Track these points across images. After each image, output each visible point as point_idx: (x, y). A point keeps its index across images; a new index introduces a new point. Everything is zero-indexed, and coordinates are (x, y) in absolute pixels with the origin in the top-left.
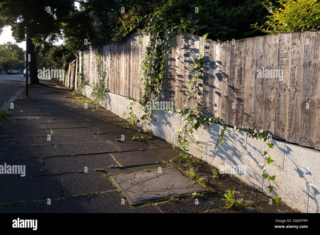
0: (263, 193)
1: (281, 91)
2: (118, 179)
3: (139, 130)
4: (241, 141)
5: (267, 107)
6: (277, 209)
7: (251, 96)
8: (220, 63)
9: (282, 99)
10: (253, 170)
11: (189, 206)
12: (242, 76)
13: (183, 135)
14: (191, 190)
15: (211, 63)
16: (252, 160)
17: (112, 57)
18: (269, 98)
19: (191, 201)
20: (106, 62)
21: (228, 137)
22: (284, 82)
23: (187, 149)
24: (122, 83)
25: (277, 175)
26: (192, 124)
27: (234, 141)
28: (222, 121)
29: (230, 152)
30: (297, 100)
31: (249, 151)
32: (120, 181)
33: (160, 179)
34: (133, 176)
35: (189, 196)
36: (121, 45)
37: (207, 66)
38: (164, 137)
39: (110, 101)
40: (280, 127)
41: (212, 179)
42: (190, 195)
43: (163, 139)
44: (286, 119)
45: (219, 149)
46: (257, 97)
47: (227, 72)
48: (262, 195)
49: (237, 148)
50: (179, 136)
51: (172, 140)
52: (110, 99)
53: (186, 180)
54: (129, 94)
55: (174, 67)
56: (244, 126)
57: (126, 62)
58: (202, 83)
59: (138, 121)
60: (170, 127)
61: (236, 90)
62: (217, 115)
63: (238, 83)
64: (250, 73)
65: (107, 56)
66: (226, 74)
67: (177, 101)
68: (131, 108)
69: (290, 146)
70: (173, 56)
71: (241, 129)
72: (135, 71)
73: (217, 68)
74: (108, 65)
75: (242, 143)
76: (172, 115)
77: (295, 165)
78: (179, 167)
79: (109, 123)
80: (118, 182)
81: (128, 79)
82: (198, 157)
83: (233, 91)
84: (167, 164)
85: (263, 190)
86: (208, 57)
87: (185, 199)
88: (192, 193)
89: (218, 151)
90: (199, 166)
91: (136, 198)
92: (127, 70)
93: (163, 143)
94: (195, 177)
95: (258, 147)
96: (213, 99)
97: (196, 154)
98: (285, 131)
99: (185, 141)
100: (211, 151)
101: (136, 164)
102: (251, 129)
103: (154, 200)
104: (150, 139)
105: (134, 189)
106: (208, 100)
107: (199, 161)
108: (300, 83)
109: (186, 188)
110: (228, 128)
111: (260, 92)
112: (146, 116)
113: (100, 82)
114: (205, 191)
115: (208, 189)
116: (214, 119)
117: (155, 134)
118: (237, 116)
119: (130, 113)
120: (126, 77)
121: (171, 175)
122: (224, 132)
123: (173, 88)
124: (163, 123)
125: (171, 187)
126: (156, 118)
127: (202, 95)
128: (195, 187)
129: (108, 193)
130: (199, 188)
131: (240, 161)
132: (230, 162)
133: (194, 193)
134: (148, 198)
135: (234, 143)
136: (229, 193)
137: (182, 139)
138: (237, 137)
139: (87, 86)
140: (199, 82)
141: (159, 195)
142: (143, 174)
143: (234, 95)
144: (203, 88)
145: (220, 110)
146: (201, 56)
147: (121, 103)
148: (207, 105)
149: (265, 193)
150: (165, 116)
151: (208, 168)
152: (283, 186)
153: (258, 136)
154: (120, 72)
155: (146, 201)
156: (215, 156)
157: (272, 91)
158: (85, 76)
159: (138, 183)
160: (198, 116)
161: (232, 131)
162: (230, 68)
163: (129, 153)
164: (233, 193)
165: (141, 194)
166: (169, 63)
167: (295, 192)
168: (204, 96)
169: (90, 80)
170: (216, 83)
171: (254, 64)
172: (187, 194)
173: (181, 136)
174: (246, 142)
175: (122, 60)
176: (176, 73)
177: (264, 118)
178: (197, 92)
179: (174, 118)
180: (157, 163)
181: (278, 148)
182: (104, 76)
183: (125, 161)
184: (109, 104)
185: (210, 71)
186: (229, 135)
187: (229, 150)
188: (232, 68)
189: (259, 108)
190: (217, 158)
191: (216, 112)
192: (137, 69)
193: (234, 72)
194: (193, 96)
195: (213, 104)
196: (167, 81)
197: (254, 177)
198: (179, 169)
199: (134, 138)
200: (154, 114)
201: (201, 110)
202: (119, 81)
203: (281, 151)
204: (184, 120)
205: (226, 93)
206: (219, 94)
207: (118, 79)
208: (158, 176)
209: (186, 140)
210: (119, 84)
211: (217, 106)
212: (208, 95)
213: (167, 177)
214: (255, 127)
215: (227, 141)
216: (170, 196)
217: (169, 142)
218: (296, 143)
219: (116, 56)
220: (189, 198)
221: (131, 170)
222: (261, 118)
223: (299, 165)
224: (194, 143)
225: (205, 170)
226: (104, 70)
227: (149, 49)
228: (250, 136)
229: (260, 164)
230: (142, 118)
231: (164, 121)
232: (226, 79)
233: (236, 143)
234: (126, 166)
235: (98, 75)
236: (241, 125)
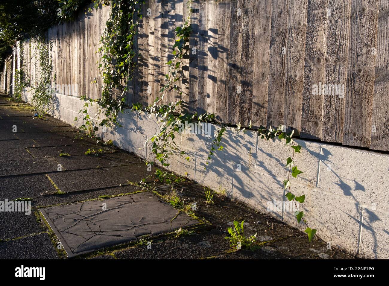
0: (284, 223)
1: (313, 62)
2: (51, 214)
3: (98, 142)
4: (249, 145)
5: (289, 90)
6: (310, 247)
7: (263, 76)
8: (215, 31)
9: (314, 75)
10: (267, 189)
11: (170, 253)
12: (249, 47)
13: (160, 143)
14: (174, 225)
15: (202, 33)
16: (267, 174)
17: (59, 43)
18: (293, 76)
19: (174, 244)
20: (53, 52)
21: (227, 142)
22: (318, 48)
23: (166, 162)
24: (74, 79)
25: (306, 194)
26: (173, 124)
27: (237, 147)
28: (218, 119)
29: (230, 164)
30: (339, 74)
31: (261, 160)
32: (53, 217)
33: (123, 209)
34: (79, 207)
35: (171, 235)
36: (72, 25)
37: (196, 38)
38: (133, 149)
39: (58, 106)
40: (311, 119)
41: (204, 206)
42: (171, 233)
43: (132, 152)
44: (320, 105)
45: (214, 161)
46: (273, 77)
47: (226, 44)
48: (283, 226)
49: (242, 157)
50: (155, 144)
51: (145, 153)
52: (59, 103)
53: (166, 209)
54: (84, 93)
55: (146, 46)
56: (253, 122)
57: (80, 49)
58: (188, 65)
59: (96, 129)
60: (142, 133)
61: (240, 70)
62: (210, 111)
63: (244, 58)
64: (262, 40)
65: (54, 43)
66: (225, 46)
67: (151, 96)
68: (86, 112)
69: (328, 147)
70: (144, 31)
71: (247, 128)
72: (91, 60)
73: (210, 40)
74: (55, 55)
75: (251, 149)
76: (144, 116)
77: (337, 178)
78: (154, 191)
79: (54, 134)
80: (51, 218)
81: (82, 72)
82: (183, 175)
83: (235, 71)
84: (136, 187)
85: (283, 219)
86: (197, 25)
87: (164, 240)
88: (176, 229)
89: (213, 164)
90: (185, 187)
91: (78, 244)
92: (80, 60)
93: (132, 157)
94: (179, 204)
95: (275, 153)
96: (205, 87)
97: (179, 170)
98: (319, 125)
99: (164, 151)
100: (202, 164)
101: (87, 189)
102: (265, 126)
103: (110, 246)
104: (113, 154)
105: (78, 229)
106: (196, 89)
107: (184, 180)
108: (344, 46)
109: (166, 221)
110: (227, 128)
111: (277, 67)
112: (106, 120)
113: (45, 81)
114: (196, 226)
115: (201, 222)
116: (207, 117)
117: (120, 145)
118: (242, 108)
119: (85, 119)
120: (80, 69)
121: (141, 202)
122: (222, 134)
123: (145, 77)
124: (132, 129)
125: (141, 222)
126: (122, 123)
127: (188, 83)
128: (179, 220)
129: (30, 238)
130: (186, 221)
131: (246, 176)
132: (231, 178)
133: (178, 229)
134: (100, 243)
135: (237, 150)
136: (236, 226)
137: (159, 148)
138: (242, 141)
139: (28, 87)
140: (183, 64)
141: (119, 236)
142: (95, 203)
143: (236, 77)
144: (189, 72)
145: (215, 103)
146: (185, 25)
147: (73, 106)
148: (195, 97)
149: (287, 223)
150: (134, 119)
151: (198, 189)
152: (316, 211)
153: (277, 135)
154: (71, 64)
155: (95, 249)
156: (208, 172)
157: (297, 64)
158: (25, 75)
159: (86, 218)
160: (182, 115)
161: (234, 132)
162: (231, 37)
163: (77, 172)
164: (242, 227)
165: (88, 237)
166: (139, 41)
167: (337, 220)
168: (190, 84)
169: (32, 79)
170: (208, 62)
171: (269, 26)
172: (167, 232)
173: (157, 144)
174: (257, 147)
175: (73, 45)
176: (150, 55)
177: (285, 108)
178: (181, 79)
179: (147, 121)
180: (120, 185)
181: (308, 152)
182: (51, 72)
183: (70, 184)
184: (58, 109)
185: (200, 45)
186: (229, 138)
187: (230, 161)
188: (234, 36)
189: (277, 93)
190: (211, 174)
191: (209, 105)
192: (94, 57)
193: (237, 43)
194: (175, 86)
195: (205, 94)
196: (137, 68)
197: (269, 199)
198: (154, 194)
199: (89, 152)
200: (119, 118)
201: (187, 105)
202: (70, 76)
203: (313, 156)
204: (162, 121)
205: (225, 75)
206: (213, 79)
207: (68, 74)
208: (120, 206)
209: (165, 149)
210: (70, 81)
211: (211, 97)
212: (196, 82)
213: (135, 207)
214: (269, 123)
215: (226, 148)
216: (138, 238)
217: (140, 156)
218: (338, 141)
219: (66, 42)
220: (170, 239)
221: (77, 198)
222: (279, 108)
223: (344, 176)
224: (177, 155)
225: (193, 193)
226: (50, 62)
227: (109, 25)
228: (263, 137)
229: (278, 179)
230: (102, 124)
231: (133, 126)
232: (225, 53)
233: (240, 150)
234: (69, 193)
235: (42, 71)
236: (249, 122)
